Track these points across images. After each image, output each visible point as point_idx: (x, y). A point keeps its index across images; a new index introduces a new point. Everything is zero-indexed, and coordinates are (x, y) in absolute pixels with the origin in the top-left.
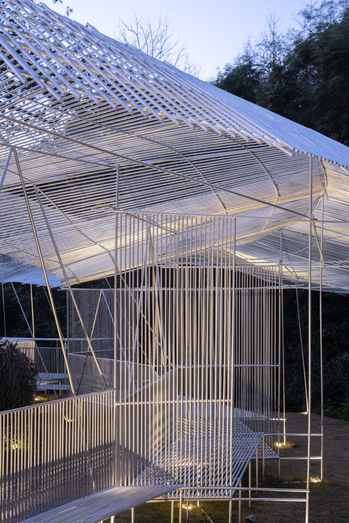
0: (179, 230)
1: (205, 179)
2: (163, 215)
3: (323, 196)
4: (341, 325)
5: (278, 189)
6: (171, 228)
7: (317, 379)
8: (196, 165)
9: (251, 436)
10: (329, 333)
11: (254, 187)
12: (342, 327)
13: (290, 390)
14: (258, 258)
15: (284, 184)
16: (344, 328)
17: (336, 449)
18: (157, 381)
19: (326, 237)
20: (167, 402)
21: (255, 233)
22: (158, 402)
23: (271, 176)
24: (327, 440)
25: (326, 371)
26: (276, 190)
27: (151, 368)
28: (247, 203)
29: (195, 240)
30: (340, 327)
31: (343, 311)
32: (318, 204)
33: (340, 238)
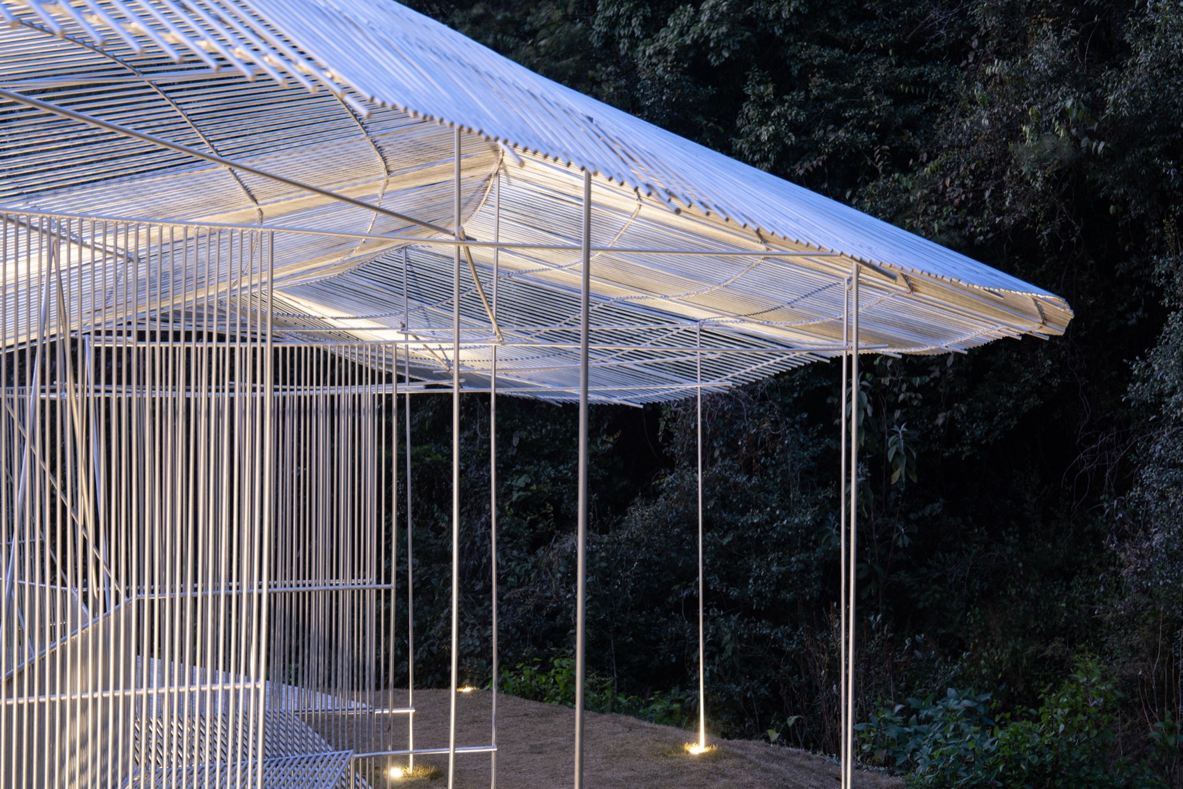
0: (138, 251)
1: (196, 130)
2: (70, 220)
3: (497, 174)
4: (561, 468)
5: (384, 159)
6: (116, 247)
7: (504, 598)
8: (172, 95)
9: (322, 761)
10: (534, 487)
11: (325, 152)
12: (566, 471)
13: (442, 627)
14: (351, 316)
15: (399, 146)
16: (570, 474)
17: (532, 775)
18: (79, 636)
19: (512, 268)
20: (95, 696)
21: (339, 259)
22: (71, 695)
23: (366, 128)
24: (513, 754)
25: (527, 580)
26: (379, 159)
27: (72, 595)
28: (284, 194)
29: (181, 277)
30: (561, 472)
31: (568, 434)
32: (486, 194)
33: (544, 273)
